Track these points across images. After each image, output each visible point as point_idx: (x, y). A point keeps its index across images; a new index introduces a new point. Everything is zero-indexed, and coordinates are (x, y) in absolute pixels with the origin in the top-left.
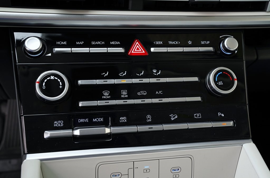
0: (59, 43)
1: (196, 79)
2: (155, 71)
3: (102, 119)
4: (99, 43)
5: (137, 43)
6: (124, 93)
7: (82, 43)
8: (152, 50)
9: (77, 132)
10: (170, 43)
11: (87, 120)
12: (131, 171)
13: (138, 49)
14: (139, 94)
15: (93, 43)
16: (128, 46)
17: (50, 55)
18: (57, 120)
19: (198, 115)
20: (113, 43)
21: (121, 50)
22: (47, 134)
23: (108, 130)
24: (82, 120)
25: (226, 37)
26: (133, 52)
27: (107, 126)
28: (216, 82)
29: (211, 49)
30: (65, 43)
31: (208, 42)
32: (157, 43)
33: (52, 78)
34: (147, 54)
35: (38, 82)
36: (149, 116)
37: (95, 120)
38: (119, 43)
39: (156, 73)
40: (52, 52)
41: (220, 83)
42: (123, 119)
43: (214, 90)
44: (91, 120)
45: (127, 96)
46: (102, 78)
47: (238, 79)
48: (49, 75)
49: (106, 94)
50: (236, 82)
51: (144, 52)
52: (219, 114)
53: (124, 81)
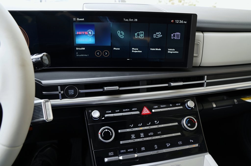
0: (107, 112)
1: (177, 124)
2: (156, 122)
3: (132, 150)
4: (127, 110)
5: (145, 108)
7: (118, 111)
8: (153, 111)
9: (121, 158)
10: (161, 106)
11: (125, 151)
13: (146, 111)
14: (149, 134)
15: (124, 110)
16: (141, 110)
17: (104, 118)
18: (110, 152)
19: (180, 142)
20: (133, 109)
21: (138, 112)
22: (106, 160)
23: (136, 155)
24: (122, 151)
25: (188, 101)
26: (144, 113)
27: (135, 153)
28: (187, 125)
29: (182, 107)
30: (110, 112)
31: (180, 104)
32: (155, 107)
33: (106, 130)
34: (151, 113)
35: (100, 133)
36: (156, 146)
37: (129, 150)
38: (136, 109)
39: (157, 123)
41: (189, 125)
42: (143, 149)
43: (186, 129)
44: (127, 151)
45: (143, 136)
46: (130, 128)
47: (197, 122)
48: (105, 129)
49: (133, 136)
50: (196, 123)
51: (149, 112)
52: (191, 141)
53: (141, 129)
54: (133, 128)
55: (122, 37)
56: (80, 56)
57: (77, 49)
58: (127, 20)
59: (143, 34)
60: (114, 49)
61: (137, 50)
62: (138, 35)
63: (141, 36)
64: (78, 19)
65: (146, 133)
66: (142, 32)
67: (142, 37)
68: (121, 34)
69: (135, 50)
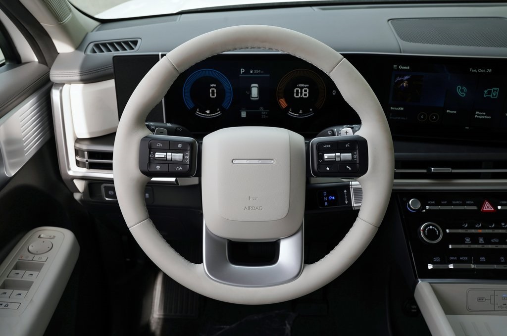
0: (429, 202)
2: (503, 224)
3: (466, 258)
4: (458, 202)
5: (487, 202)
6: (481, 240)
7: (446, 202)
8: (499, 207)
9: (451, 266)
11: (456, 258)
12: (492, 297)
13: (488, 207)
14: (492, 241)
15: (454, 202)
16: (480, 205)
17: (424, 211)
18: (436, 257)
20: (468, 202)
21: (475, 208)
22: (430, 267)
23: (473, 266)
24: (452, 258)
26: (484, 209)
27: (471, 263)
30: (434, 202)
32: (503, 202)
33: (431, 227)
34: (496, 211)
35: (422, 230)
36: (502, 258)
37: (461, 258)
38: (473, 202)
39: (505, 225)
40: (425, 209)
42: (483, 259)
44: (458, 258)
45: (483, 242)
46: (463, 228)
48: (428, 225)
49: (468, 240)
51: (493, 209)
53: (480, 231)
54: (467, 228)
55: (463, 95)
56: (395, 118)
57: (392, 108)
58: (475, 71)
59: (497, 91)
60: (448, 111)
61: (483, 115)
62: (489, 93)
63: (493, 96)
64: (401, 67)
65: (488, 238)
66: (496, 89)
67: (496, 96)
68: (461, 91)
69: (480, 115)
